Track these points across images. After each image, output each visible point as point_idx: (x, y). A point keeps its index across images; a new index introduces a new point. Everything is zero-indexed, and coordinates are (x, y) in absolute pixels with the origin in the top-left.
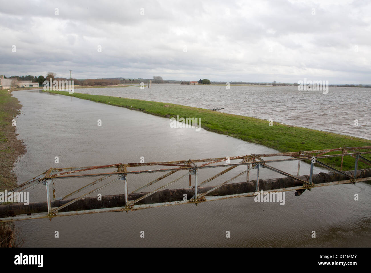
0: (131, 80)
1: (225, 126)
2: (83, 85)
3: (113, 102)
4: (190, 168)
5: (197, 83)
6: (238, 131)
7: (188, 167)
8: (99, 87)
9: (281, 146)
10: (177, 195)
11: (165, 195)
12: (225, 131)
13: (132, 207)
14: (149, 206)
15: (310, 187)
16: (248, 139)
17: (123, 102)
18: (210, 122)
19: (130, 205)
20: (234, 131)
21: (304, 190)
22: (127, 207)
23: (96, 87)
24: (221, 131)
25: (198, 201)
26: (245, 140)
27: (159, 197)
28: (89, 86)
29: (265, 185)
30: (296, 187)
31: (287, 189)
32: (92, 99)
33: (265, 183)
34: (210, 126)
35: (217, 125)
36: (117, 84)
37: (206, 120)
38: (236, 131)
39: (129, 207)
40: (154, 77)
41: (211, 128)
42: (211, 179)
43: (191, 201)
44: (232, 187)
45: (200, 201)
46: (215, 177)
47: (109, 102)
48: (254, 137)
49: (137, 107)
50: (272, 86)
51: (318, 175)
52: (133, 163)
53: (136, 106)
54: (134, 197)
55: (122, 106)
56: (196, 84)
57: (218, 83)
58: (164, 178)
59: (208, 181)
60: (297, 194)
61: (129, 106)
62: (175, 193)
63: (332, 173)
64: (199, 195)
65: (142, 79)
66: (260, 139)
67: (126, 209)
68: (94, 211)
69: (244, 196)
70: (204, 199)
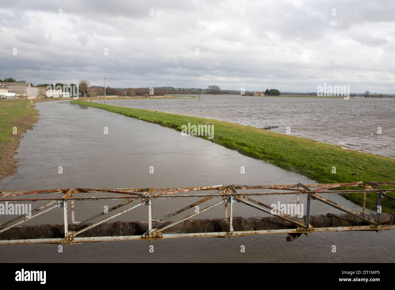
0: (182, 90)
1: (264, 149)
2: (121, 96)
3: (146, 117)
4: (142, 197)
5: (263, 95)
6: (277, 156)
7: (140, 196)
8: (140, 98)
9: (323, 176)
10: (129, 228)
11: (114, 228)
12: (262, 155)
13: (72, 240)
14: (93, 239)
15: (307, 231)
16: (286, 166)
17: (157, 117)
18: (248, 143)
19: (71, 236)
20: (272, 156)
21: (298, 235)
22: (67, 239)
23: (137, 98)
24: (258, 156)
25: (153, 237)
26: (282, 167)
27: (107, 229)
28: (128, 97)
29: (244, 225)
30: (287, 230)
31: (272, 231)
32: (123, 113)
33: (245, 222)
34: (246, 148)
35: (255, 147)
36: (163, 95)
37: (244, 142)
38: (275, 156)
39: (69, 238)
40: (210, 87)
41: (246, 152)
42: (177, 213)
43: (144, 237)
44: (199, 223)
45: (154, 238)
46: (183, 210)
47: (141, 116)
48: (294, 164)
49: (171, 123)
50: (362, 98)
51: (323, 216)
52: (82, 189)
53: (169, 122)
54: (78, 228)
55: (154, 121)
56: (261, 95)
57: (290, 94)
58: (118, 207)
59: (173, 215)
60: (288, 239)
61: (162, 122)
62: (127, 226)
63: (345, 215)
64: (153, 230)
65: (196, 89)
66: (301, 167)
67: (65, 241)
68: (30, 241)
69: (212, 235)
70: (160, 236)
